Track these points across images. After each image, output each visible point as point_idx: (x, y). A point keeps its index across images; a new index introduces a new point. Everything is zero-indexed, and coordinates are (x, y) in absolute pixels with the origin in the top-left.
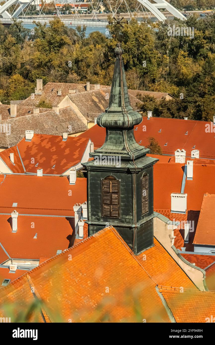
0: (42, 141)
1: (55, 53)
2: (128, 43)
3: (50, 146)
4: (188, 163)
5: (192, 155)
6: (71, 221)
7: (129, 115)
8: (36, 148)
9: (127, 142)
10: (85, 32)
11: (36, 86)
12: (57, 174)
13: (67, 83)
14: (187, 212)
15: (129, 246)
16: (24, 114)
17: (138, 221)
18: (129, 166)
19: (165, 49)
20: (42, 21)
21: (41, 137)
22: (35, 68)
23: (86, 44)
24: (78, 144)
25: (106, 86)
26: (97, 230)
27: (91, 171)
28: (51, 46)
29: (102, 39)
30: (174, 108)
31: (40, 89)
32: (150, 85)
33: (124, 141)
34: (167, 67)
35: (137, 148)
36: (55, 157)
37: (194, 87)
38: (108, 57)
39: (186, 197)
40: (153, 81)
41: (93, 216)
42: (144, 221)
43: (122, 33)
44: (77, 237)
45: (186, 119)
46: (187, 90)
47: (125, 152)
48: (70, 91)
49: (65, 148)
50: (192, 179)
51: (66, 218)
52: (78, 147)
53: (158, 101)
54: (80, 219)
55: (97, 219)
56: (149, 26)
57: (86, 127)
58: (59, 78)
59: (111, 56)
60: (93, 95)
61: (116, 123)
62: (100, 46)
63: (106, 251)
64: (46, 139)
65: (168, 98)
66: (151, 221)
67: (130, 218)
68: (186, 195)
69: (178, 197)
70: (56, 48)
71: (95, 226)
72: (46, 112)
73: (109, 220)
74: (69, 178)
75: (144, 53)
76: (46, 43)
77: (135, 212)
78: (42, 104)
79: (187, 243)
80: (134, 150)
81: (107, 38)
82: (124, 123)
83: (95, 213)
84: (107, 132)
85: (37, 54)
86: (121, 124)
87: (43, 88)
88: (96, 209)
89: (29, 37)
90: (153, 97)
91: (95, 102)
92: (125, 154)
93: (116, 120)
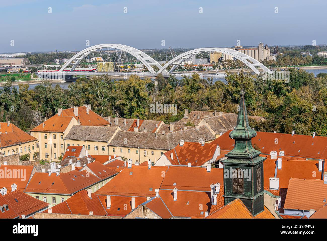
0: (189, 146)
1: (195, 94)
2: (238, 88)
3: (194, 149)
4: (278, 159)
5: (280, 154)
6: (209, 194)
7: (248, 132)
8: (186, 150)
9: (248, 148)
10: (212, 81)
11: (184, 113)
12: (199, 165)
13: (202, 111)
14: (279, 189)
15: (249, 211)
16: (178, 130)
17: (254, 196)
18: (249, 162)
19: (260, 91)
20: (187, 75)
21: (189, 143)
22: (183, 103)
23: (212, 88)
24: (211, 148)
25: (226, 113)
26: (230, 201)
27: (226, 165)
28: (193, 90)
29: (222, 85)
30: (267, 126)
31: (187, 115)
32: (251, 112)
33: (246, 147)
34: (261, 101)
35: (254, 151)
36: (197, 155)
37: (279, 113)
38: (226, 96)
39: (279, 180)
40: (254, 109)
41: (227, 192)
42: (258, 195)
43: (235, 81)
44: (213, 204)
45: (275, 132)
46: (275, 115)
47: (246, 154)
48: (205, 116)
49: (203, 150)
50: (281, 169)
51: (206, 192)
52: (211, 149)
53: (258, 121)
54: (214, 193)
55: (230, 194)
56: (250, 77)
57: (215, 137)
58: (197, 108)
59: (228, 95)
60: (219, 118)
61: (241, 136)
62: (221, 89)
63: (236, 214)
64: (192, 144)
65: (264, 120)
66: (262, 195)
67: (250, 193)
68: (279, 179)
69: (274, 180)
70: (195, 91)
71: (228, 198)
72: (191, 129)
73: (237, 195)
74: (207, 168)
75: (247, 93)
76: (190, 88)
77: (253, 190)
78: (188, 124)
79: (280, 208)
80: (252, 153)
81: (225, 84)
82: (246, 136)
83: (228, 190)
84: (235, 142)
85: (184, 94)
86: (244, 137)
87: (189, 115)
88: (229, 188)
89: (179, 85)
90: (254, 119)
91: (220, 122)
92: (247, 155)
93: (241, 134)
